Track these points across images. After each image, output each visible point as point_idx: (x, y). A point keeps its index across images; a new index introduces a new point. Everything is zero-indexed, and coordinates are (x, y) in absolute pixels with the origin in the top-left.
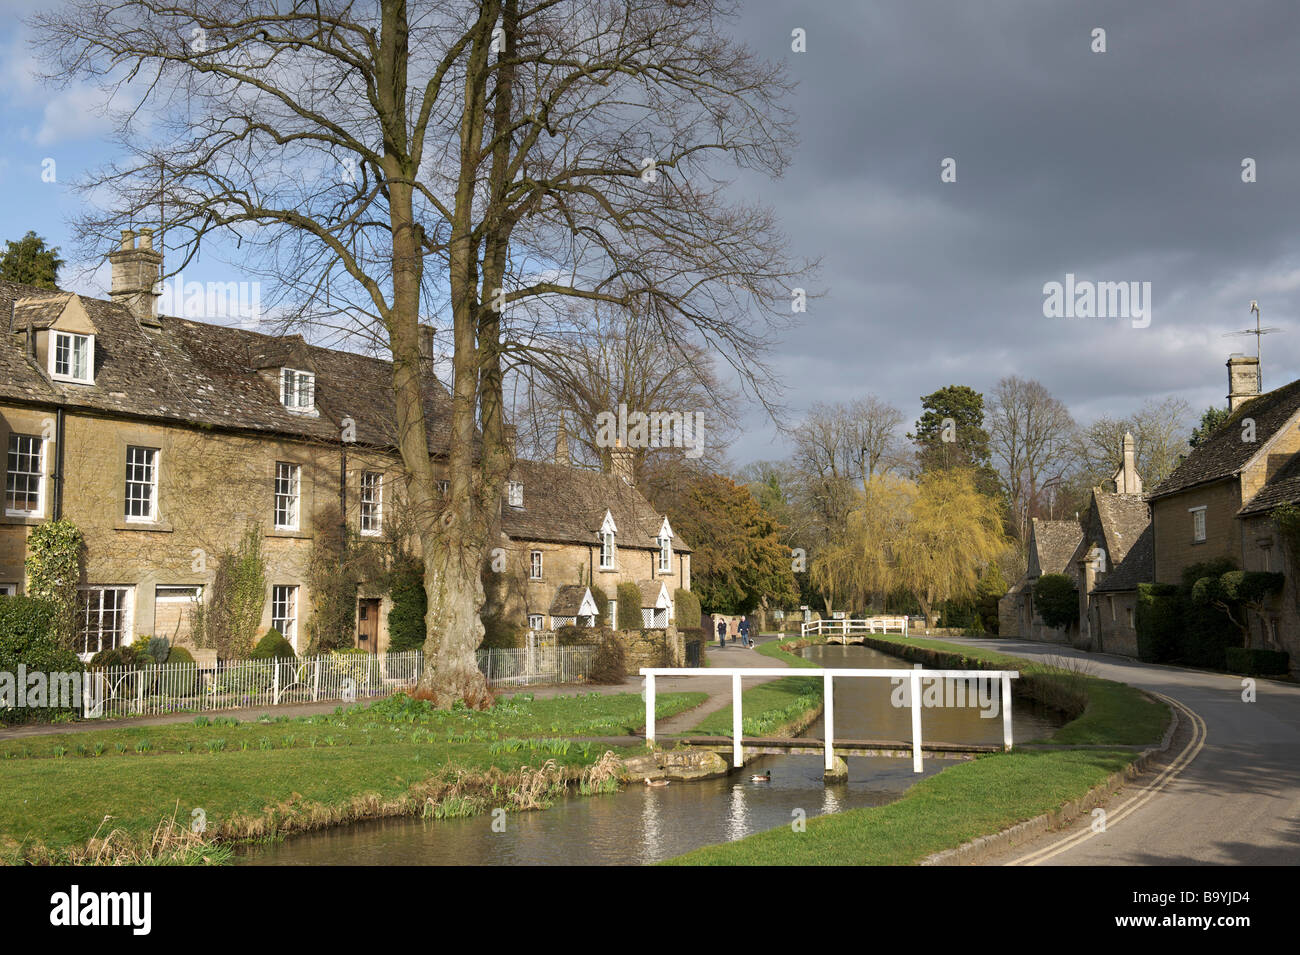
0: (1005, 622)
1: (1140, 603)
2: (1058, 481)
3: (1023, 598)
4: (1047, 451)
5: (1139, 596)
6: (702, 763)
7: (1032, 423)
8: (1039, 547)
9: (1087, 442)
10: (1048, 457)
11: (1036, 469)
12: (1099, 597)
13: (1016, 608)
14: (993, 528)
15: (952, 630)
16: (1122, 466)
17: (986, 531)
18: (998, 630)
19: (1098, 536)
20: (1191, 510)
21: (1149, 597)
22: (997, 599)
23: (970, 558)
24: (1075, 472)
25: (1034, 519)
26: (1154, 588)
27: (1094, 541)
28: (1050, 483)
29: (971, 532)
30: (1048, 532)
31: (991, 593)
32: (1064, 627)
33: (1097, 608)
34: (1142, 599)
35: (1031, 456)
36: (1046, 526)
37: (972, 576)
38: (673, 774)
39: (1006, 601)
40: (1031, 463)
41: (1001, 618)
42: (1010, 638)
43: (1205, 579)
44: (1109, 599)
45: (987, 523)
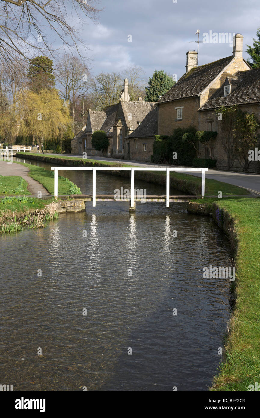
0: (74, 148)
1: (156, 142)
2: (83, 96)
3: (81, 140)
4: (79, 84)
5: (156, 139)
6: (80, 205)
7: (74, 73)
8: (91, 121)
9: (96, 81)
10: (80, 86)
11: (75, 91)
12: (130, 140)
13: (78, 143)
14: (66, 113)
15: (48, 151)
16: (123, 91)
17: (63, 114)
18: (71, 151)
19: (121, 117)
20: (176, 108)
21: (160, 140)
22: (71, 140)
23: (57, 124)
24: (90, 93)
25: (89, 110)
26: (161, 137)
27: (119, 119)
28: (80, 96)
29: (57, 114)
30: (94, 115)
31: (68, 138)
32: (102, 150)
33: (128, 144)
34: (157, 140)
35: (74, 86)
36: (93, 113)
37: (57, 131)
38: (69, 210)
39: (74, 140)
40: (73, 88)
41: (72, 147)
42: (75, 154)
43: (187, 133)
44: (135, 140)
45: (63, 111)
